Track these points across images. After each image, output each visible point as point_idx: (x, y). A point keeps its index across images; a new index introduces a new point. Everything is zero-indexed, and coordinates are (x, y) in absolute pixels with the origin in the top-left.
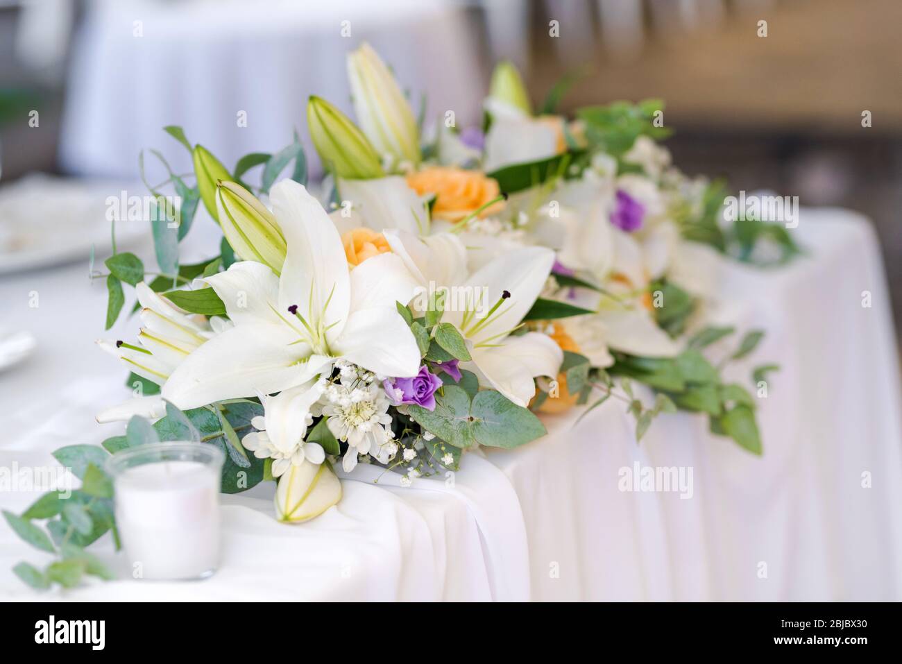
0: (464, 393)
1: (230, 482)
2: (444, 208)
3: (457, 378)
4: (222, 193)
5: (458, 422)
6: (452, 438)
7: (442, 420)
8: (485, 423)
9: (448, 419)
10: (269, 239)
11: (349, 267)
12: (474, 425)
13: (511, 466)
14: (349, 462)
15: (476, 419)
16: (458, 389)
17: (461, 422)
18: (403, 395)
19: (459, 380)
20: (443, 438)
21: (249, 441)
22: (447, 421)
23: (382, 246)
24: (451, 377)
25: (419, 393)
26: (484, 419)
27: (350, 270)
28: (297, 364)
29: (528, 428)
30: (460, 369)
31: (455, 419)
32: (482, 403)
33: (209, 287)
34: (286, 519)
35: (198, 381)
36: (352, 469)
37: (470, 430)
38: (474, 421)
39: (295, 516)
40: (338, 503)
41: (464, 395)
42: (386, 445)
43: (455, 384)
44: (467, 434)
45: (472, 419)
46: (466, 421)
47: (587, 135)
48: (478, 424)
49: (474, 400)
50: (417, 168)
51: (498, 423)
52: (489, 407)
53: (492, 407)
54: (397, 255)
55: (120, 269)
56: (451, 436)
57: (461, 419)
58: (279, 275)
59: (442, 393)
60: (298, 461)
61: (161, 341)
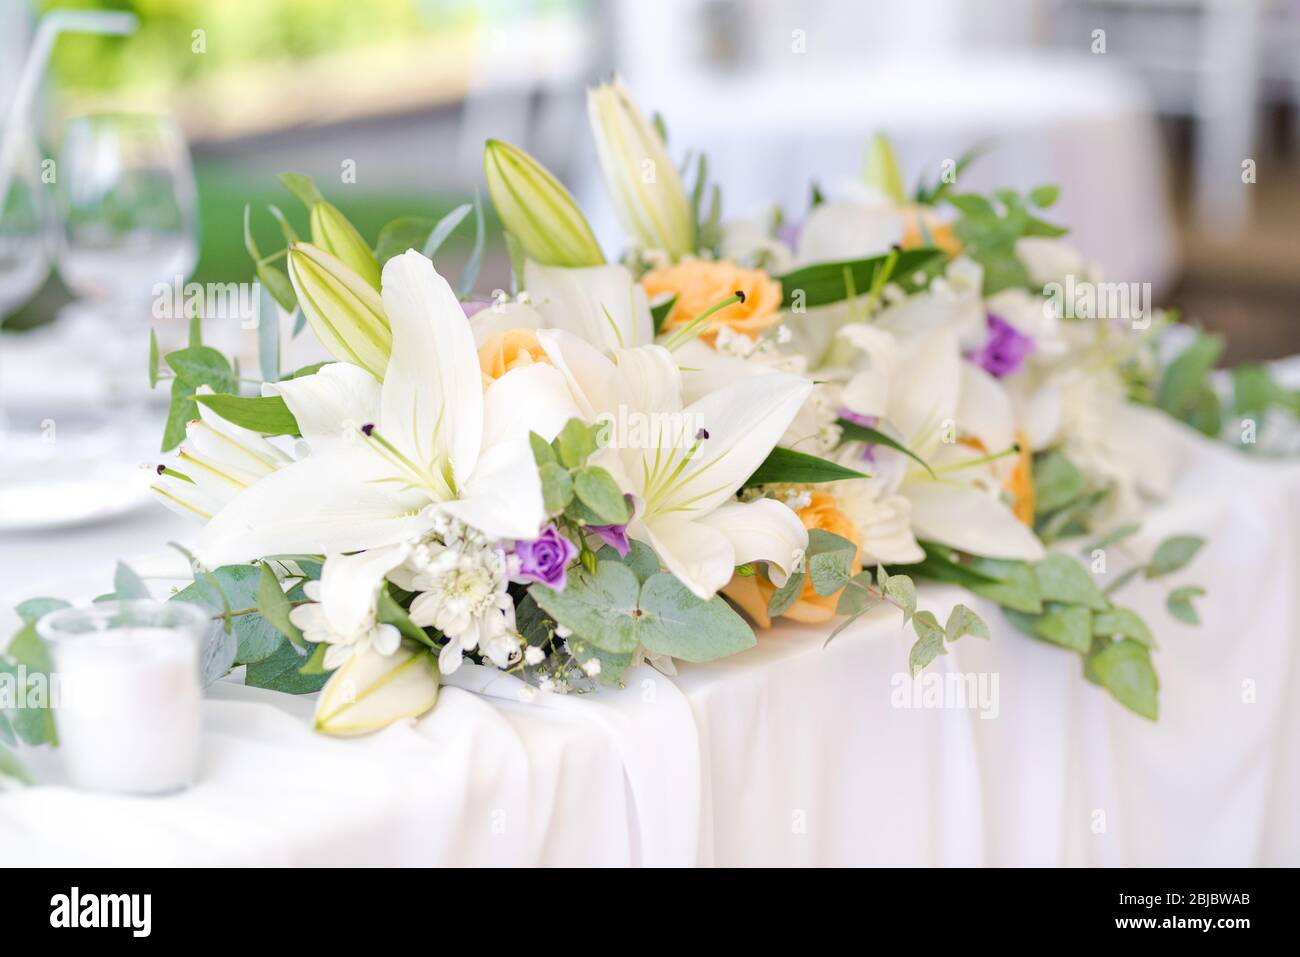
0: (630, 573)
1: (297, 678)
2: (683, 316)
3: (623, 552)
4: (295, 260)
5: (616, 615)
6: (600, 636)
7: (585, 610)
8: (662, 621)
9: (599, 609)
10: (363, 331)
11: (483, 381)
12: (643, 622)
13: (704, 690)
14: (450, 660)
15: (646, 613)
16: (622, 567)
17: (622, 616)
18: (522, 566)
19: (625, 554)
20: (584, 635)
21: (299, 616)
22: (595, 612)
23: (537, 353)
24: (614, 550)
25: (541, 564)
26: (660, 614)
27: (486, 386)
28: (403, 516)
29: (730, 634)
30: (630, 539)
31: (613, 610)
32: (657, 591)
33: (276, 395)
34: (319, 727)
35: (249, 527)
36: (453, 670)
37: (635, 629)
38: (643, 617)
39: (333, 724)
40: (421, 717)
41: (629, 577)
42: (501, 638)
43: (618, 558)
44: (628, 634)
45: (639, 613)
46: (631, 614)
47: (956, 231)
48: (649, 620)
49: (644, 587)
50: (675, 260)
51: (683, 624)
52: (668, 598)
53: (673, 597)
54: (556, 368)
55: (188, 367)
56: (599, 634)
57: (622, 611)
58: (381, 383)
59: (593, 571)
60: (362, 648)
61: (209, 468)
